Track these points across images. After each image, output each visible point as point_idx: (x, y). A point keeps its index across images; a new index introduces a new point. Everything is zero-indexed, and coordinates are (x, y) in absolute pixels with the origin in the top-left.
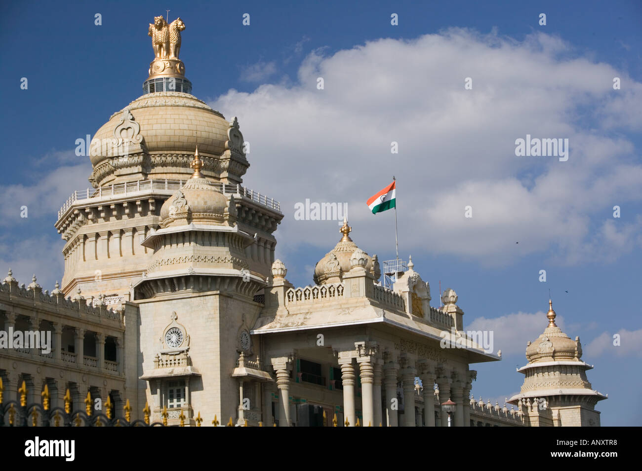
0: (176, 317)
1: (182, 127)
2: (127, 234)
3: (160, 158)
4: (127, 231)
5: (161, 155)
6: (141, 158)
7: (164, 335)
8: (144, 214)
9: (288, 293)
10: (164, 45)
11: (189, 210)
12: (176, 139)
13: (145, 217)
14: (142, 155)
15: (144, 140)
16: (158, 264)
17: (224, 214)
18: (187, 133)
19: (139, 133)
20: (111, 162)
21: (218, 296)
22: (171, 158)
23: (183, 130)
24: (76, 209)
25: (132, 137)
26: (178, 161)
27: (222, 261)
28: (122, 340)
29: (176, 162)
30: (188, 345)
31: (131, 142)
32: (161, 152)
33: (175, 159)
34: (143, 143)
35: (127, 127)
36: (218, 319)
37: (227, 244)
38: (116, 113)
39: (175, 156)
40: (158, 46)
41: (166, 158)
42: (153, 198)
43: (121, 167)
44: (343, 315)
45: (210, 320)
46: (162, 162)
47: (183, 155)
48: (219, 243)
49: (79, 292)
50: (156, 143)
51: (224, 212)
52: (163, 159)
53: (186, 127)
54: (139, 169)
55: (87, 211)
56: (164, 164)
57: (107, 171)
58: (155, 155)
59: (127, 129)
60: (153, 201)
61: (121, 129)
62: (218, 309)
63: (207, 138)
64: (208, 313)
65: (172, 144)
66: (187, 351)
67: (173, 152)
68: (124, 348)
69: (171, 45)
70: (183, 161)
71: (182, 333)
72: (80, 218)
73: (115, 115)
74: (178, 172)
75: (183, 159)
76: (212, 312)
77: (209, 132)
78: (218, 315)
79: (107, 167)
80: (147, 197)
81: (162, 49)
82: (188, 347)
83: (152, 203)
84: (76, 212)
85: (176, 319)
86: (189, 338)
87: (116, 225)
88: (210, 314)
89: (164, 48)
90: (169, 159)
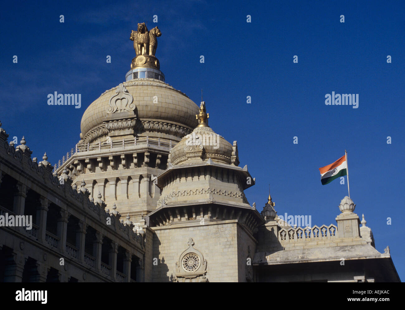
0: (193, 243)
1: (168, 101)
2: (122, 181)
3: (149, 124)
4: (123, 179)
5: (150, 122)
6: (134, 122)
7: (181, 260)
8: (138, 165)
9: (281, 233)
10: (145, 45)
11: (204, 149)
12: (163, 110)
13: (140, 168)
14: (135, 120)
15: (136, 109)
16: (174, 195)
17: (232, 157)
18: (172, 106)
19: (132, 103)
20: (106, 125)
21: (236, 225)
22: (158, 125)
23: (169, 103)
24: (76, 159)
25: (126, 106)
26: (163, 128)
27: (234, 195)
28: (143, 261)
29: (161, 129)
30: (205, 270)
31: (125, 109)
32: (150, 120)
33: (161, 126)
34: (136, 111)
35: (122, 97)
36: (236, 246)
37: (235, 181)
38: (107, 91)
39: (161, 124)
40: (139, 46)
41: (154, 125)
42: (148, 152)
43: (115, 130)
44: (342, 251)
45: (228, 246)
46: (150, 127)
47: (168, 124)
48: (230, 180)
49: (114, 207)
50: (146, 112)
51: (231, 156)
52: (152, 125)
53: (170, 101)
54: (131, 131)
55: (87, 161)
56: (151, 130)
57: (100, 134)
58: (144, 121)
59: (122, 99)
60: (149, 154)
61: (115, 100)
62: (236, 236)
63: (186, 113)
64: (226, 240)
65: (159, 114)
66: (205, 274)
67: (159, 120)
68: (144, 269)
69: (150, 46)
70: (167, 129)
71: (199, 258)
72: (79, 168)
73: (107, 93)
74: (163, 137)
75: (167, 127)
76: (230, 239)
77: (188, 108)
78: (236, 242)
79: (101, 131)
80: (144, 150)
81: (143, 48)
82: (205, 271)
83: (147, 156)
84: (76, 162)
85: (193, 245)
86: (207, 263)
87: (112, 174)
88: (227, 241)
89: (145, 47)
90: (156, 126)
